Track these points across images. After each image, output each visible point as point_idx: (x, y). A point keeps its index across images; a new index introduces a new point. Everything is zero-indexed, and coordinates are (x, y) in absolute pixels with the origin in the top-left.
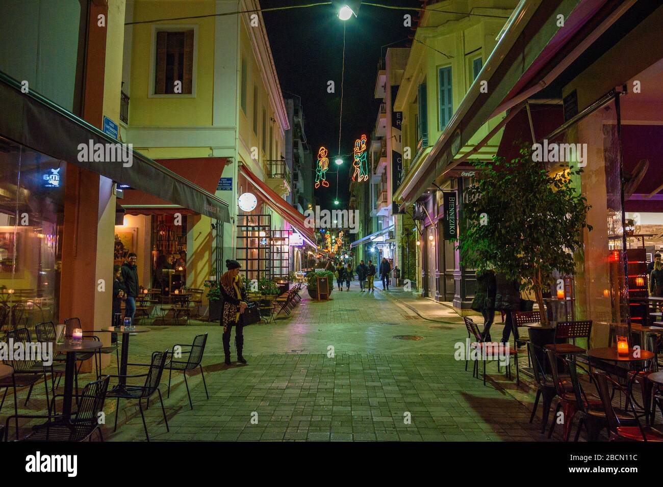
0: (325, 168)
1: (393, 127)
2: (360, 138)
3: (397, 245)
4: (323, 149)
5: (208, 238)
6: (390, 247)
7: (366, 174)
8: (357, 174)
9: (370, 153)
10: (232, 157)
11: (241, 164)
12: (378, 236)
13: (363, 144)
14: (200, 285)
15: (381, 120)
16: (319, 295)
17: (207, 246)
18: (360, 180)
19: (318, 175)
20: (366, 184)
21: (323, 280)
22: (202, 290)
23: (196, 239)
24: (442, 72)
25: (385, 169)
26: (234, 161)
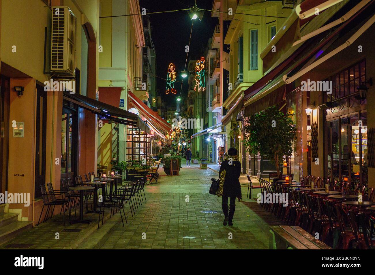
0: (174, 80)
1: (224, 52)
2: (200, 60)
3: (227, 137)
4: (172, 65)
5: (109, 135)
6: (222, 138)
7: (204, 87)
8: (198, 86)
9: (207, 60)
10: (124, 87)
11: (129, 90)
12: (213, 129)
13: (202, 64)
14: (105, 163)
15: (216, 38)
16: (172, 172)
17: (109, 140)
18: (199, 90)
19: (168, 85)
20: (204, 94)
21: (174, 162)
22: (106, 166)
23: (102, 136)
24: (252, 33)
25: (219, 76)
26: (125, 88)
